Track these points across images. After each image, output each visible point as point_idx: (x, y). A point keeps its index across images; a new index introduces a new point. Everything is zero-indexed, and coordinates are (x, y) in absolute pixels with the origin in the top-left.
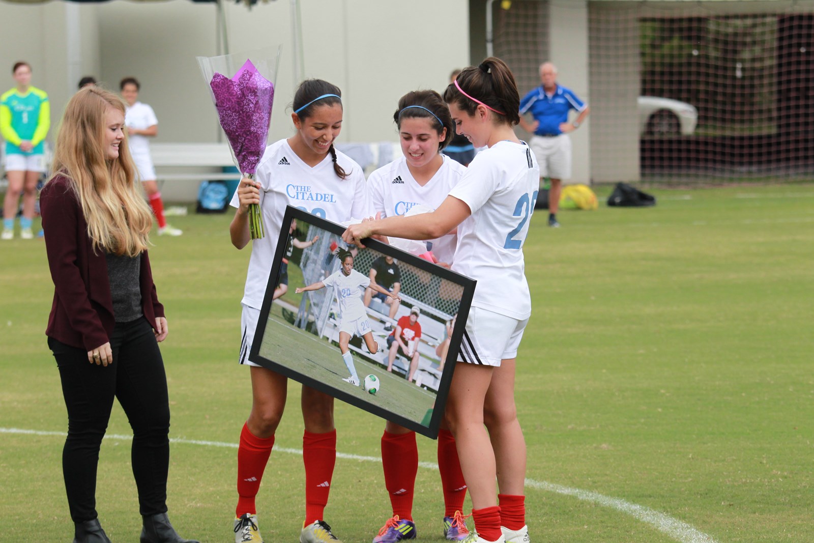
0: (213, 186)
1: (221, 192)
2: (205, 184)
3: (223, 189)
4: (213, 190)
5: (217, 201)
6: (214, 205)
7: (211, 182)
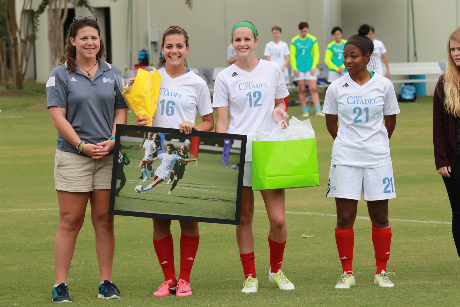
0: (407, 86)
1: (412, 90)
2: (403, 85)
3: (413, 88)
4: (407, 89)
5: (410, 95)
6: (408, 97)
7: (406, 84)
